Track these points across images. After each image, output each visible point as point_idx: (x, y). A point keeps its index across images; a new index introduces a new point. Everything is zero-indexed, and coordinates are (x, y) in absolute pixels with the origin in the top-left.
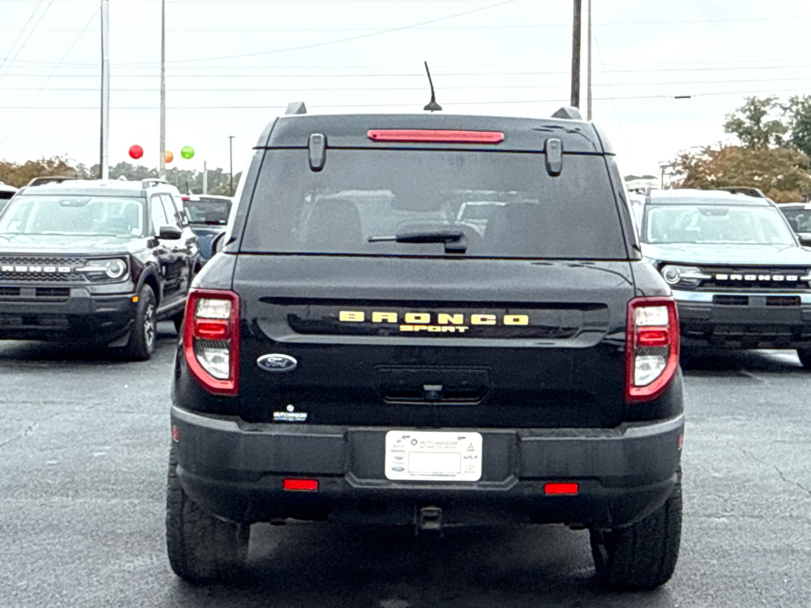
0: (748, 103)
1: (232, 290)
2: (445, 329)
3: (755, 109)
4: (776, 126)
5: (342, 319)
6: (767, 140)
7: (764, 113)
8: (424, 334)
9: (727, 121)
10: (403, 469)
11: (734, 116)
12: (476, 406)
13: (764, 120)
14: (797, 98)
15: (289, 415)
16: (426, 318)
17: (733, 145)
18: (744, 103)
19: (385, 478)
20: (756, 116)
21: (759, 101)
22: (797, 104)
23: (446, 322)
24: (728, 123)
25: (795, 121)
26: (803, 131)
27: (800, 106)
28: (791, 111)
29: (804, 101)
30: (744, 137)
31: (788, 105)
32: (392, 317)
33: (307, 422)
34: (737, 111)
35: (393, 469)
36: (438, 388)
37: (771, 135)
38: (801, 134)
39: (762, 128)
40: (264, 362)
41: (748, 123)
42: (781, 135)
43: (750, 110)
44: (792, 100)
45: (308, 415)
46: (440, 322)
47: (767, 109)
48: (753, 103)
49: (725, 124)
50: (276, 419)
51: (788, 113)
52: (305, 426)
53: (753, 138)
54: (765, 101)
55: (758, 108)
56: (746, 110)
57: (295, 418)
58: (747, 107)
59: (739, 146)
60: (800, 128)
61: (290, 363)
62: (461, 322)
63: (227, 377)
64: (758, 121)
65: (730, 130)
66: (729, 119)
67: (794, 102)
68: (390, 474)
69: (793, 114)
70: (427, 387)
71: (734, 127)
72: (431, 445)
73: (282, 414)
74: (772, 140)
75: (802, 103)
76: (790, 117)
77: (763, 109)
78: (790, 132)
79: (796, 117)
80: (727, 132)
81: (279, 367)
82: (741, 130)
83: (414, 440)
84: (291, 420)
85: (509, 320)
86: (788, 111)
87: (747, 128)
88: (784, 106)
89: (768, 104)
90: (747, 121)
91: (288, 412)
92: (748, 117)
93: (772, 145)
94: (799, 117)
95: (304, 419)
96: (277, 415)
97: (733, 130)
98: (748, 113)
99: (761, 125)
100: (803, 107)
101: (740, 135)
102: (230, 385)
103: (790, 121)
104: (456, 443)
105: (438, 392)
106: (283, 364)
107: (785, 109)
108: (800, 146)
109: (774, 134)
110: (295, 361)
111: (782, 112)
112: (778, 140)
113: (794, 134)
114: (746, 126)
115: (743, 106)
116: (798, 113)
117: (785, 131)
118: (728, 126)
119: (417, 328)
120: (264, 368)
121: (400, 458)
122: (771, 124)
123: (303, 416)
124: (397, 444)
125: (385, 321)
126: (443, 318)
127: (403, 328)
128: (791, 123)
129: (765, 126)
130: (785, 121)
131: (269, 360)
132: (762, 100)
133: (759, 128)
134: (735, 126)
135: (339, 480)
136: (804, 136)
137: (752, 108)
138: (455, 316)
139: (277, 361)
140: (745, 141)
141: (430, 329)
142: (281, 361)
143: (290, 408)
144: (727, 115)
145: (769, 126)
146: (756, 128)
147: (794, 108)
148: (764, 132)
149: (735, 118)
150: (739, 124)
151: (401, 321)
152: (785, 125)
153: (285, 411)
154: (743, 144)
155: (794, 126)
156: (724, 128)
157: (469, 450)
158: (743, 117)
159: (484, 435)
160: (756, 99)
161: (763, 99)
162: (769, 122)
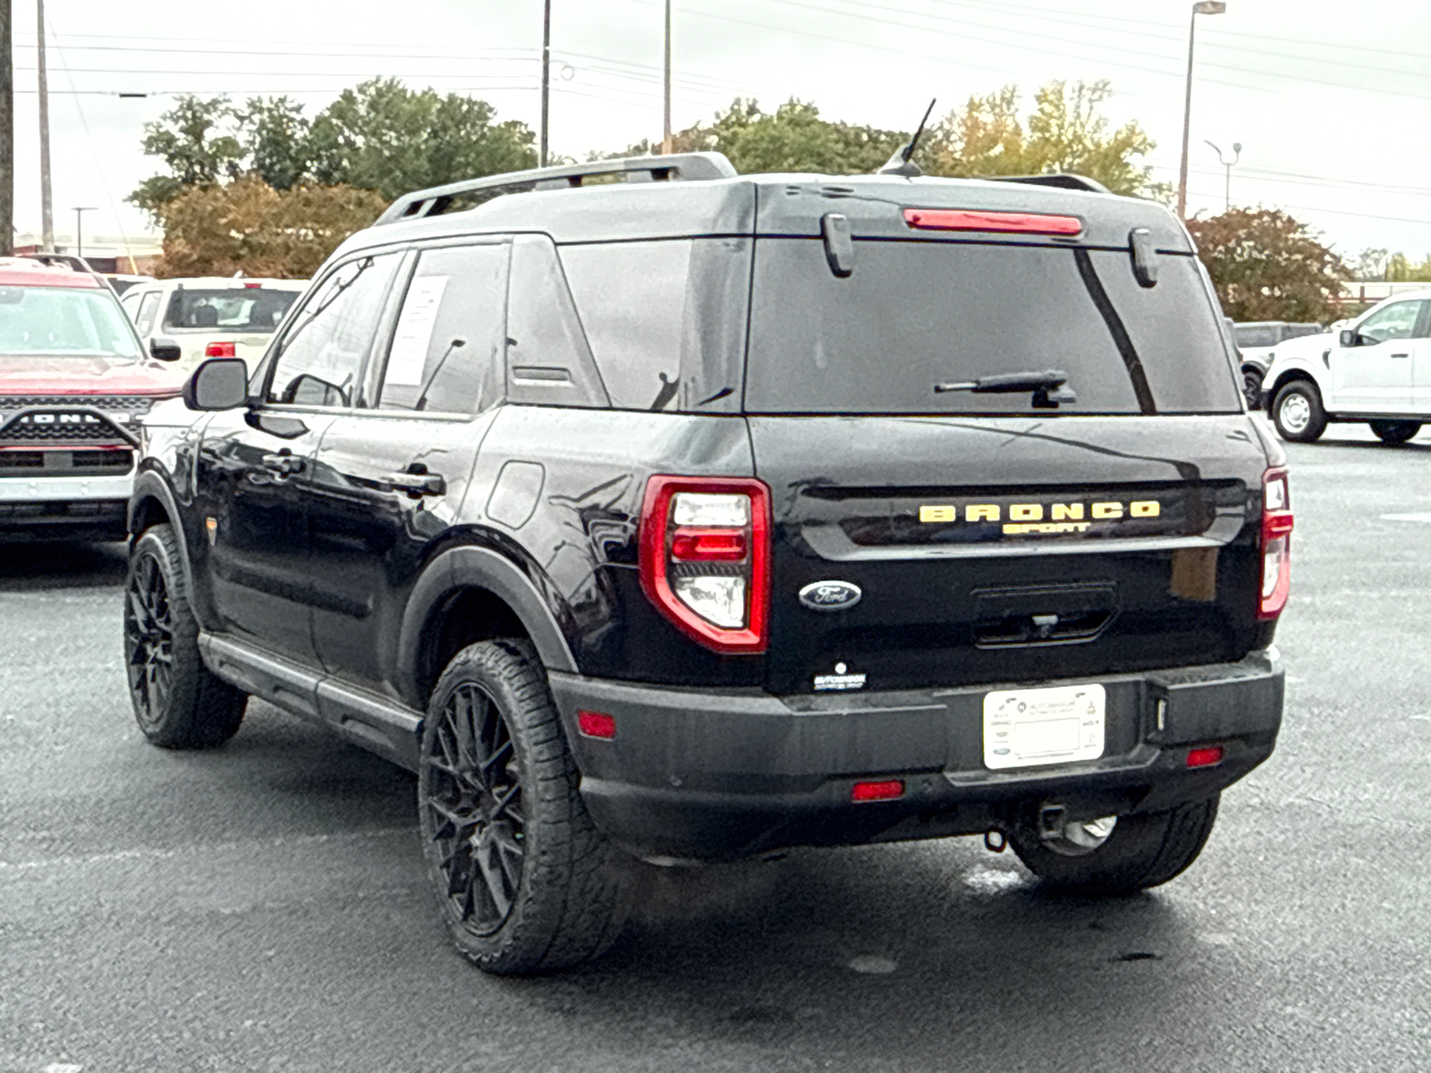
0: (181, 107)
1: (755, 477)
2: (1060, 528)
3: (194, 114)
4: (228, 146)
5: (923, 519)
6: (214, 168)
7: (209, 124)
8: (1034, 538)
9: (149, 134)
10: (1008, 751)
11: (160, 126)
12: (1093, 642)
13: (210, 135)
14: (260, 100)
15: (838, 679)
16: (1037, 511)
17: (160, 175)
18: (175, 106)
19: (985, 768)
20: (196, 129)
21: (200, 104)
22: (261, 110)
23: (1063, 517)
24: (150, 138)
25: (258, 140)
26: (270, 156)
27: (266, 114)
28: (252, 122)
29: (272, 106)
30: (176, 161)
31: (246, 112)
32: (992, 513)
33: (866, 687)
34: (164, 118)
35: (995, 752)
36: (1053, 619)
37: (222, 161)
38: (268, 161)
39: (206, 149)
40: (811, 596)
41: (182, 140)
42: (237, 161)
43: (184, 118)
44: (252, 105)
45: (867, 679)
46: (1054, 517)
47: (212, 117)
48: (190, 106)
49: (145, 139)
50: (818, 687)
51: (247, 125)
52: (863, 696)
53: (191, 165)
54: (209, 104)
55: (198, 114)
56: (179, 118)
57: (846, 683)
58: (180, 114)
59: (170, 176)
60: (268, 150)
61: (851, 595)
62: (1081, 516)
63: (740, 624)
64: (198, 138)
65: (154, 149)
66: (153, 132)
67: (256, 107)
68: (992, 761)
69: (254, 128)
70: (1039, 620)
71: (161, 145)
72: (1043, 709)
73: (829, 678)
74: (222, 168)
75: (270, 110)
76: (250, 131)
77: (206, 117)
78: (251, 157)
79: (259, 131)
80: (148, 152)
81: (836, 602)
82: (171, 151)
83: (1022, 704)
84: (841, 687)
85: (1137, 509)
86: (246, 122)
87: (184, 147)
88: (240, 114)
89: (216, 109)
90: (182, 136)
91: (837, 674)
92: (182, 130)
93: (223, 179)
94: (264, 132)
95: (860, 685)
96: (820, 682)
97: (158, 151)
98: (182, 123)
99: (205, 144)
100: (271, 116)
101: (171, 160)
102: (753, 639)
103: (251, 139)
104: (1073, 703)
105: (1051, 626)
106: (843, 597)
107: (242, 119)
108: (267, 179)
109: (226, 159)
110: (858, 590)
111: (237, 123)
112: (233, 169)
113: (257, 159)
114: (180, 143)
115: (174, 110)
116: (263, 125)
117: (241, 155)
118: (149, 143)
119: (1025, 529)
120: (812, 605)
121: (1004, 734)
122: (220, 143)
123: (859, 680)
124: (999, 713)
125: (983, 519)
126: (1058, 511)
127: (1008, 529)
128: (252, 143)
129: (212, 144)
130: (242, 138)
131: (820, 592)
132: (205, 103)
133: (201, 148)
134: (160, 143)
135: (935, 777)
136: (272, 165)
137: (189, 114)
138: (1073, 506)
139: (832, 593)
140: (179, 170)
141: (1043, 528)
142: (839, 593)
143: (841, 668)
144: (147, 125)
145: (218, 146)
146: (196, 148)
147: (256, 118)
148: (210, 156)
149: (161, 130)
150: (170, 140)
151: (1005, 518)
152: (242, 145)
153: (834, 673)
154: (176, 174)
155: (257, 146)
156: (144, 147)
157: (1089, 713)
158: (174, 129)
159: (1106, 686)
160: (195, 101)
161: (205, 101)
162: (216, 140)
